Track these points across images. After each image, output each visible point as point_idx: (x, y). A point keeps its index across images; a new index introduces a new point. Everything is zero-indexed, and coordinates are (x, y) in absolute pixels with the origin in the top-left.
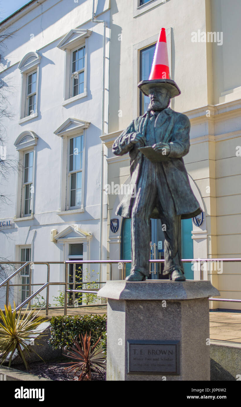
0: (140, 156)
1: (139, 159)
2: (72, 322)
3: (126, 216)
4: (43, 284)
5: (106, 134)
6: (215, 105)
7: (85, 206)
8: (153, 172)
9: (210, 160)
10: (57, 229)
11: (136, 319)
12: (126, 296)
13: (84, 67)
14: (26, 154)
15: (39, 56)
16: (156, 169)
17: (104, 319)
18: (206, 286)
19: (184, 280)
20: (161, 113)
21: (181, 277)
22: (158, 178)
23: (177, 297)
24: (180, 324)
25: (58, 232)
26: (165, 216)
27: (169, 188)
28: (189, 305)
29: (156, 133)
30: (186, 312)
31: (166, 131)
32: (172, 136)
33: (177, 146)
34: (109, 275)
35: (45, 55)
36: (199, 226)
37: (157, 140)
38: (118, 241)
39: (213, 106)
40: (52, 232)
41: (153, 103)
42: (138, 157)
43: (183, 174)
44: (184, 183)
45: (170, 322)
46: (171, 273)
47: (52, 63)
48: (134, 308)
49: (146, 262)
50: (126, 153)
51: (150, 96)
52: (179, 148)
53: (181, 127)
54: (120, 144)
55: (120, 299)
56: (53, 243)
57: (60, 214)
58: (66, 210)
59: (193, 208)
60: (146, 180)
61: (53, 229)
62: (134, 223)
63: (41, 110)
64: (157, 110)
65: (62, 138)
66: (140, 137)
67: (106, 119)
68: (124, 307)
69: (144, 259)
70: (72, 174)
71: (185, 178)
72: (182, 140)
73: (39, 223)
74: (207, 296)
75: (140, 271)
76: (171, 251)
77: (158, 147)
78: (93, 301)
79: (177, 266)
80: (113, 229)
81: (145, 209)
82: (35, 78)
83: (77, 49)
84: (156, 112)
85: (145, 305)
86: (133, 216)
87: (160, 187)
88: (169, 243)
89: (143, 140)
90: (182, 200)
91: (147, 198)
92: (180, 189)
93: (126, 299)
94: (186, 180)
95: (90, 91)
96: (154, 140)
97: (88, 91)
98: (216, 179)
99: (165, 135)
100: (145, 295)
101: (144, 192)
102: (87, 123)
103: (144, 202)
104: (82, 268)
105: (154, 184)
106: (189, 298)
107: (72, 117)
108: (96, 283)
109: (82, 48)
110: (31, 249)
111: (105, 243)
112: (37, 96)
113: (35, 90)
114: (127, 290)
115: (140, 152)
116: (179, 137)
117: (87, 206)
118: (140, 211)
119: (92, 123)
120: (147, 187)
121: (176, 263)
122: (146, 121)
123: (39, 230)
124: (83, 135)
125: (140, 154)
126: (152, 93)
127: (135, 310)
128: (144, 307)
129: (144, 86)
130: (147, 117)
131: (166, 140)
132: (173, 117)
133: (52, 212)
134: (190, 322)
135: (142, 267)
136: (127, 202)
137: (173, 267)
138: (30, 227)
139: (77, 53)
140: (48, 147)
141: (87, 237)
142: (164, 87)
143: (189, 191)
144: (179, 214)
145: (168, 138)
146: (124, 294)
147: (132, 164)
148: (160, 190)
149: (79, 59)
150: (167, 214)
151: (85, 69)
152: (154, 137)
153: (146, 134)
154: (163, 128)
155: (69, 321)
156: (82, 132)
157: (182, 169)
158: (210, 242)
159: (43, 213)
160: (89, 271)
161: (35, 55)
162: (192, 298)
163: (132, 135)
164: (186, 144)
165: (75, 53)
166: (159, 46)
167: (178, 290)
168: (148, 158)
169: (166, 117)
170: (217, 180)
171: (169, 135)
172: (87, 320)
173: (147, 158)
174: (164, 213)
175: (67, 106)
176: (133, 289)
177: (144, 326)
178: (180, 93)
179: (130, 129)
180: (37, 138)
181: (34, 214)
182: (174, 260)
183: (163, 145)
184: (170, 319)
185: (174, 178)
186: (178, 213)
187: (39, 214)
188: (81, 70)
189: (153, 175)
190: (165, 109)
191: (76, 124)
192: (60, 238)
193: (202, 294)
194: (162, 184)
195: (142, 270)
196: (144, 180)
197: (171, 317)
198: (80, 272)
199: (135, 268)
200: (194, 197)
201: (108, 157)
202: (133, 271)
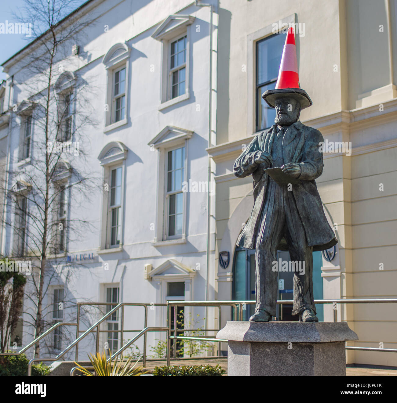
0: (266, 178)
1: (264, 182)
2: (180, 374)
3: (249, 248)
4: (140, 331)
5: (213, 146)
6: (351, 111)
7: (187, 235)
8: (281, 196)
9: (344, 178)
10: (152, 265)
11: (261, 364)
12: (251, 337)
13: (185, 61)
14: (113, 171)
15: (128, 49)
16: (284, 193)
17: (217, 370)
18: (343, 328)
19: (317, 321)
20: (289, 128)
21: (313, 318)
22: (286, 203)
23: (309, 340)
24: (312, 370)
25: (153, 267)
26: (295, 247)
27: (299, 215)
28: (323, 349)
29: (284, 152)
30: (319, 357)
31: (296, 149)
32: (302, 155)
33: (309, 167)
34: (218, 320)
35: (136, 46)
36: (330, 261)
37: (286, 160)
38: (229, 279)
39: (348, 111)
40: (146, 268)
41: (280, 116)
42: (263, 180)
43: (315, 198)
44: (316, 209)
45: (301, 368)
46: (301, 313)
47: (144, 56)
48: (260, 352)
49: (273, 300)
50: (249, 174)
51: (277, 108)
52: (310, 169)
53: (312, 144)
54: (242, 164)
55: (243, 341)
56: (147, 281)
57: (156, 245)
58: (163, 240)
59: (327, 238)
60: (273, 206)
61: (147, 264)
62: (258, 255)
63: (131, 115)
64: (285, 124)
65: (158, 150)
66: (265, 156)
67: (214, 128)
68: (249, 350)
69: (271, 296)
70: (171, 196)
71: (318, 204)
72: (314, 159)
73: (129, 256)
74: (343, 340)
75: (265, 310)
76: (301, 288)
77: (287, 168)
78: (198, 353)
79: (308, 305)
80: (223, 264)
81: (272, 239)
82: (124, 76)
83: (177, 39)
84: (284, 127)
85: (273, 348)
86: (257, 247)
87: (288, 213)
88: (299, 279)
89: (269, 160)
90: (314, 229)
91: (274, 226)
92: (312, 216)
93: (251, 341)
94: (319, 206)
95: (193, 92)
96: (282, 159)
97: (191, 92)
98: (352, 202)
99: (295, 153)
100: (272, 336)
101: (270, 219)
102: (190, 132)
103: (270, 230)
104: (183, 312)
105: (282, 211)
106: (323, 341)
107: (171, 124)
108: (202, 330)
109: (182, 39)
110: (119, 288)
111: (213, 282)
112: (126, 98)
113: (123, 90)
114: (252, 331)
115: (266, 173)
116: (311, 156)
117: (190, 236)
118: (266, 241)
119: (196, 132)
120: (274, 214)
121: (307, 301)
122: (272, 137)
123: (129, 265)
124: (184, 147)
125: (265, 176)
126: (279, 104)
127: (262, 353)
128: (271, 350)
129: (270, 96)
130: (273, 132)
131: (296, 160)
132: (303, 133)
133: (145, 243)
134: (323, 368)
135: (268, 305)
136: (251, 231)
137: (303, 306)
138: (119, 261)
139: (176, 45)
140: (140, 161)
141: (191, 274)
142: (293, 97)
143: (323, 219)
144: (311, 245)
145: (298, 157)
146: (249, 336)
147: (256, 187)
148: (289, 217)
149: (180, 51)
150: (296, 245)
151: (187, 64)
152: (281, 156)
153: (272, 153)
154: (292, 145)
155: (175, 372)
156: (183, 144)
157: (315, 193)
158: (344, 280)
159: (134, 243)
160: (192, 317)
161: (123, 47)
162: (326, 341)
163: (256, 154)
164: (318, 164)
165: (173, 44)
166: (286, 49)
167: (310, 331)
168: (275, 180)
169: (296, 132)
170: (353, 204)
171: (298, 153)
172: (197, 371)
173: (273, 180)
174: (293, 243)
175: (164, 111)
176: (258, 330)
177: (271, 372)
178: (311, 104)
179: (254, 146)
180: (127, 150)
181: (123, 244)
182: (305, 298)
183: (293, 165)
184: (301, 364)
185: (305, 204)
186: (309, 244)
187: (129, 245)
188: (181, 65)
189: (281, 200)
190: (294, 123)
191: (175, 134)
192: (156, 275)
193: (337, 337)
194: (291, 211)
195: (268, 309)
196: (270, 206)
197: (302, 363)
198: (181, 317)
199: (260, 307)
200: (328, 226)
201: (216, 175)
202: (258, 310)
